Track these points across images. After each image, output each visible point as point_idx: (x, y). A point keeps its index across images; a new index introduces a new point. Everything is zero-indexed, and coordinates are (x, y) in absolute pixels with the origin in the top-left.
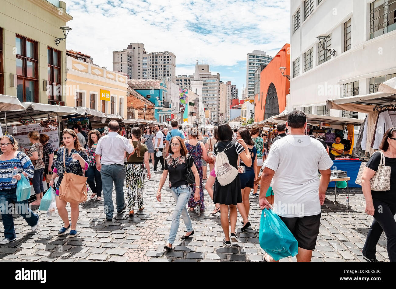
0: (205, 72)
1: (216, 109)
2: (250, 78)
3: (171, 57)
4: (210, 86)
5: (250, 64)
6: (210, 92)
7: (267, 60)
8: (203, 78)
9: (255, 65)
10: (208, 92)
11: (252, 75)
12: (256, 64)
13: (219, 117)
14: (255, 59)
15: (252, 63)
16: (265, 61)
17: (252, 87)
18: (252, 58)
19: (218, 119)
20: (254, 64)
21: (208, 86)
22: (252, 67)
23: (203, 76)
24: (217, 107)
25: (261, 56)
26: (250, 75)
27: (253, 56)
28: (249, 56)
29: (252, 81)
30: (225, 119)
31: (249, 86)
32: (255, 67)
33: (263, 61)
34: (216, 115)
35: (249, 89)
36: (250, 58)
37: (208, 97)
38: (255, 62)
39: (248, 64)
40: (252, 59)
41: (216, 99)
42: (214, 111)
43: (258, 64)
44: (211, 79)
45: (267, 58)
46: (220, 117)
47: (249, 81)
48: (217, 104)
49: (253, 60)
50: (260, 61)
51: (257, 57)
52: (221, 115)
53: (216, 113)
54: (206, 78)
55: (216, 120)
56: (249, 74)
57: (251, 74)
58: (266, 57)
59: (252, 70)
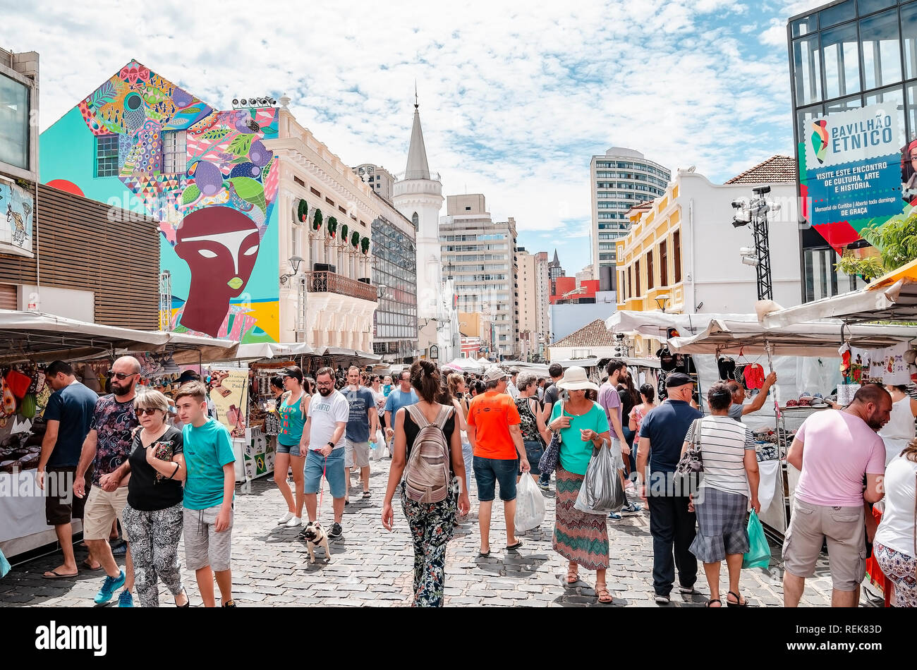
0: (473, 214)
1: (507, 318)
2: (601, 226)
3: (378, 177)
4: (489, 252)
5: (601, 185)
6: (488, 270)
7: (648, 174)
8: (467, 229)
9: (615, 189)
10: (483, 269)
11: (609, 216)
12: (619, 186)
13: (517, 340)
14: (614, 172)
15: (606, 182)
16: (644, 177)
17: (609, 251)
18: (605, 169)
19: (516, 347)
20: (611, 186)
21: (483, 253)
22: (607, 193)
23: (469, 225)
24: (512, 313)
25: (631, 164)
26: (602, 216)
27: (609, 164)
28: (598, 162)
29: (608, 234)
30: (534, 347)
31: (602, 247)
32: (614, 193)
33: (637, 177)
34: (509, 335)
35: (603, 256)
36: (602, 169)
37: (483, 283)
38: (614, 180)
39: (597, 185)
40: (606, 172)
41: (506, 288)
42: (503, 322)
43: (623, 186)
44: (491, 231)
45: (649, 167)
46: (522, 341)
47: (600, 234)
48: (512, 303)
49: (608, 175)
50: (629, 176)
51: (621, 165)
52: (526, 335)
53: (508, 329)
54: (476, 228)
55: (508, 349)
56: (600, 213)
57: (604, 213)
58: (645, 166)
59: (607, 203)
